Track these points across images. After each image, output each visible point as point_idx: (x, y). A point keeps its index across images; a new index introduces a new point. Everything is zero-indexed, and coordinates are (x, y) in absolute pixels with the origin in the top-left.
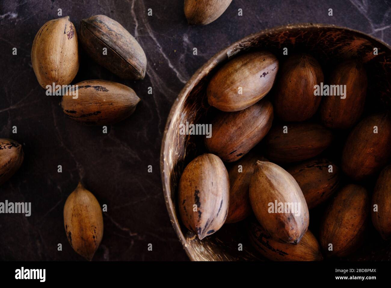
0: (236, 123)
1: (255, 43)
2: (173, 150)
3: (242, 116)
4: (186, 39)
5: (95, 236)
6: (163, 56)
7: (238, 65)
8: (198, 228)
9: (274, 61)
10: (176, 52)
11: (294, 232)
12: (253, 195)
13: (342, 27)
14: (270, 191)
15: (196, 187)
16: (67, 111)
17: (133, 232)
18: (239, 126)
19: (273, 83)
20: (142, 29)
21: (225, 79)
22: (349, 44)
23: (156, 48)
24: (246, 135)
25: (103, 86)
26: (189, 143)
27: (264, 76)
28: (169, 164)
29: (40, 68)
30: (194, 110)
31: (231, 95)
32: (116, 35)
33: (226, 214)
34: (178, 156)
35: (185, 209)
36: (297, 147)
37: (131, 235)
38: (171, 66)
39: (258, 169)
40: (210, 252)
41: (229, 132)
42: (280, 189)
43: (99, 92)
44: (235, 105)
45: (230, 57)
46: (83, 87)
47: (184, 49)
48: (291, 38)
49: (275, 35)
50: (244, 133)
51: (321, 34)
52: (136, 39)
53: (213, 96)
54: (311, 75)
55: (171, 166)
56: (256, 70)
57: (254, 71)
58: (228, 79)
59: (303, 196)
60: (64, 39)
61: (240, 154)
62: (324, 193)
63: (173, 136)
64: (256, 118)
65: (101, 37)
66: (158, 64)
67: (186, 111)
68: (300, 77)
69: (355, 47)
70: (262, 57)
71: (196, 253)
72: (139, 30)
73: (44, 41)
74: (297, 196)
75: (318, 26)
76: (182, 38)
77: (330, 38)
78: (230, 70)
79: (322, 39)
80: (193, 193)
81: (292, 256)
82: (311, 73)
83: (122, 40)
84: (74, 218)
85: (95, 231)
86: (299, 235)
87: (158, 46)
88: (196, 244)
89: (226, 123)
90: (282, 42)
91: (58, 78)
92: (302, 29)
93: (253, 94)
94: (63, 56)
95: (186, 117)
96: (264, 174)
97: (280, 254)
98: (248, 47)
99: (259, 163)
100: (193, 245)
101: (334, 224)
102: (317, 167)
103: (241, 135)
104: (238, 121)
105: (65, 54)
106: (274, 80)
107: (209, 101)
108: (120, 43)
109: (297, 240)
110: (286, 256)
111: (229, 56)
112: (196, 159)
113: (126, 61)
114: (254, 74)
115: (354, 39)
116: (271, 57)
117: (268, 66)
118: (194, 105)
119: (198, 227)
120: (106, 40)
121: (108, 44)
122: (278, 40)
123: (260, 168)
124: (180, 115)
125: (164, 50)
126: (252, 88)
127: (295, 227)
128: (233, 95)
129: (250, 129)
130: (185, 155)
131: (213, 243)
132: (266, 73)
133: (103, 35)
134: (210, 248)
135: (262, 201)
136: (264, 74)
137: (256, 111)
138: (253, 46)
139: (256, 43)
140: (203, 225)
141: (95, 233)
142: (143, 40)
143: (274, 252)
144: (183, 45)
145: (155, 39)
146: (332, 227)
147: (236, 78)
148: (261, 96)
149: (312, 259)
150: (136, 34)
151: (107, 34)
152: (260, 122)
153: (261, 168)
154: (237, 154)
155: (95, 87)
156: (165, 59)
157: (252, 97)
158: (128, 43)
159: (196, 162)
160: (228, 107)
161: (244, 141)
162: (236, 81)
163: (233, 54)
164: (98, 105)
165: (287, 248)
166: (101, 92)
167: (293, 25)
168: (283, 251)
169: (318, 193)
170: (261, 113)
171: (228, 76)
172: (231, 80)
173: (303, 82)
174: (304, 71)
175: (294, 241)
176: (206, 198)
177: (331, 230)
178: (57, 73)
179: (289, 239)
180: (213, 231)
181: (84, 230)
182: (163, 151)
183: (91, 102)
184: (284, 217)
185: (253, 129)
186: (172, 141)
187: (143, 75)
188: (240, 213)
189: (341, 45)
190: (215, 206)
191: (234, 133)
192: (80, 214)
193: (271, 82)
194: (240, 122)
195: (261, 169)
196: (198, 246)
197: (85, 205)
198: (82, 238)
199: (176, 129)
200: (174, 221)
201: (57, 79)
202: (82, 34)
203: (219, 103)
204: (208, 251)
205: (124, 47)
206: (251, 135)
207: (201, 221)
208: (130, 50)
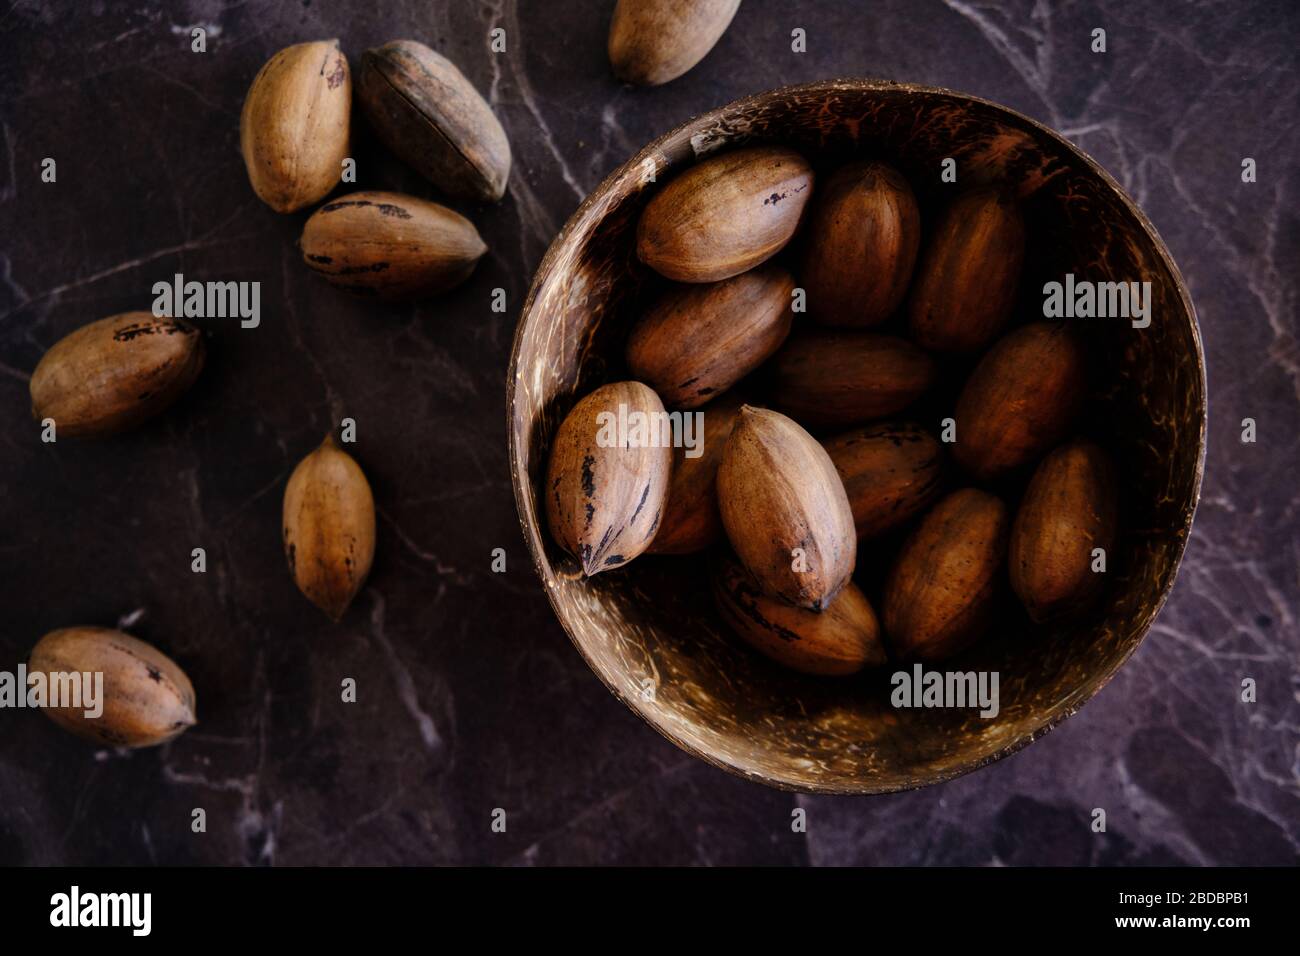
0: (700, 312)
1: (763, 125)
2: (547, 363)
3: (718, 298)
4: (609, 118)
5: (351, 559)
6: (551, 155)
7: (714, 172)
8: (584, 547)
9: (802, 172)
10: (584, 147)
11: (814, 577)
12: (725, 483)
13: (965, 96)
14: (763, 473)
15: (588, 450)
16: (312, 257)
17: (444, 565)
18: (708, 319)
19: (796, 223)
20: (508, 85)
21: (680, 200)
22: (987, 146)
23: (538, 133)
24: (723, 342)
25: (400, 205)
26: (590, 356)
27: (774, 203)
28: (531, 392)
29: (258, 150)
30: (606, 277)
31: (691, 238)
32: (441, 88)
33: (656, 522)
34: (559, 379)
35: (558, 499)
36: (844, 387)
37: (441, 570)
38: (568, 178)
39: (741, 424)
40: (614, 615)
41: (683, 333)
42: (789, 471)
43: (389, 218)
44: (700, 264)
45: (701, 154)
46: (353, 203)
47: (602, 142)
48: (848, 121)
49: (810, 110)
50: (718, 338)
51: (917, 115)
52: (493, 108)
53: (649, 239)
54: (887, 209)
55: (537, 400)
56: (757, 186)
57: (750, 187)
58: (686, 202)
59: (845, 495)
60: (318, 88)
61: (707, 391)
62: (899, 501)
63: (548, 329)
64: (751, 305)
65: (405, 90)
66: (538, 171)
67: (584, 274)
68: (862, 214)
69: (1000, 154)
70: (775, 157)
71: (577, 610)
72: (501, 88)
73: (271, 88)
74: (829, 493)
75: (910, 89)
76: (600, 117)
77: (941, 126)
78: (695, 180)
79: (923, 128)
80: (581, 463)
81: (811, 643)
82: (888, 207)
83: (452, 101)
84: (306, 510)
85: (352, 547)
86: (825, 588)
87: (542, 130)
88: (582, 590)
89: (679, 311)
90: (828, 132)
91: (296, 178)
92: (870, 92)
93: (743, 242)
94: (312, 125)
95: (585, 291)
96: (754, 434)
97: (782, 636)
98: (745, 135)
99: (746, 409)
100: (573, 591)
101: (917, 576)
102: (890, 438)
103: (710, 342)
104: (707, 309)
105: (317, 122)
106: (798, 217)
107: (639, 251)
108: (449, 107)
109: (820, 602)
110: (796, 641)
111: (697, 152)
112: (599, 390)
113: (458, 151)
114: (750, 194)
115: (997, 133)
116: (795, 161)
117: (786, 180)
118: (607, 265)
119: (584, 543)
120: (416, 96)
121: (420, 106)
122: (817, 124)
123: (747, 419)
124: (570, 283)
125: (556, 140)
126: (743, 228)
127: (817, 565)
128: (694, 238)
129: (733, 330)
130: (577, 382)
131: (624, 596)
132: (780, 195)
133: (410, 84)
134: (615, 608)
135: (744, 498)
136: (775, 198)
137: (751, 289)
138: (756, 134)
139: (765, 128)
140: (595, 538)
141: (352, 551)
142: (508, 112)
143: (767, 631)
144: (600, 131)
145: (535, 112)
146: (912, 583)
147: (705, 199)
148: (765, 251)
149: (858, 656)
150: (494, 95)
151: (420, 84)
152: (759, 316)
153: (750, 421)
154: (698, 389)
155: (382, 207)
156: (554, 161)
157: (741, 250)
158: (467, 110)
159: (598, 394)
160: (682, 267)
161: (716, 356)
162: (704, 207)
163: (707, 148)
164: (384, 247)
165: (798, 624)
166: (393, 220)
167: (850, 82)
168: (789, 629)
169: (886, 499)
170: (764, 293)
171: (687, 194)
172: (694, 203)
173: (867, 224)
174: (870, 200)
175: (815, 603)
176: (609, 477)
177: (910, 589)
178: (294, 165)
179: (801, 594)
180: (619, 559)
181: (327, 542)
182: (517, 354)
183: (368, 240)
184: (793, 538)
185: (741, 331)
186: (545, 341)
187: (500, 190)
188: (692, 527)
189: (966, 147)
190: (629, 497)
191: (694, 335)
192: (319, 505)
193: (790, 220)
194: (711, 310)
195: (748, 423)
196: (584, 596)
197: (333, 485)
198: (320, 561)
199: (558, 314)
200: (527, 521)
201: (293, 179)
202: (363, 82)
203: (661, 258)
204: (609, 613)
205: (458, 118)
206: (736, 345)
207: (590, 530)
208: (471, 127)
